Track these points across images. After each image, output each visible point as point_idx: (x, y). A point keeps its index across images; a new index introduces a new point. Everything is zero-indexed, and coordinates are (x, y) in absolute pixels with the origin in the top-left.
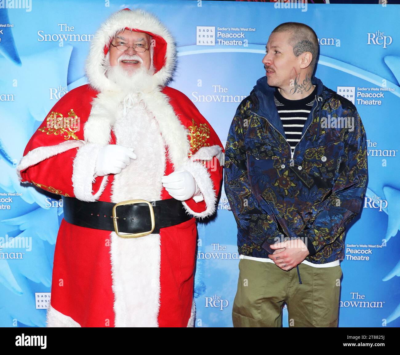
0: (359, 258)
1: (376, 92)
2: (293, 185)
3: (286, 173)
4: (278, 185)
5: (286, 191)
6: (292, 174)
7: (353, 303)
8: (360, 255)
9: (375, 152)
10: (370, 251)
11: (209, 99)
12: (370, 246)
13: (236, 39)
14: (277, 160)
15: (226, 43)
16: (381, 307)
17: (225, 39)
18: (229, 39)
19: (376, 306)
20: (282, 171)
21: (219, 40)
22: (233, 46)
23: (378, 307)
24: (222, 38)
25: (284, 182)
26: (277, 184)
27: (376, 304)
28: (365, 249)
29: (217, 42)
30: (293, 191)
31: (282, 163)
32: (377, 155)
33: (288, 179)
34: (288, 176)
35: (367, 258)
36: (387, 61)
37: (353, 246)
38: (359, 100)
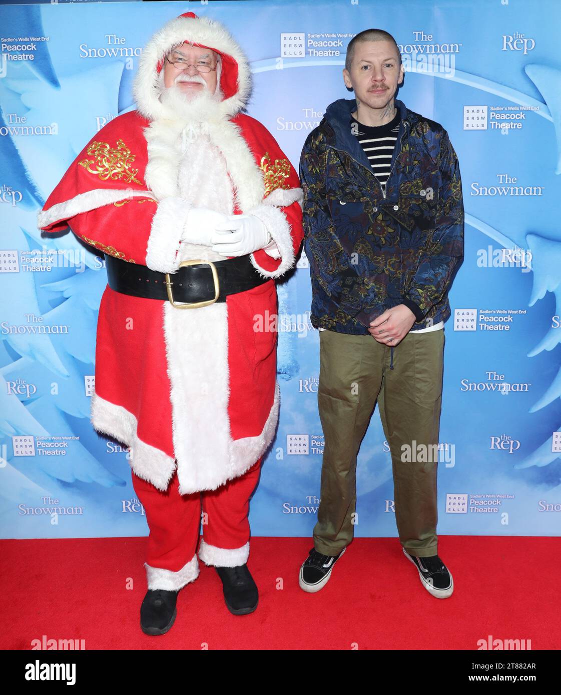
0: (497, 328)
1: (515, 112)
2: (390, 230)
3: (380, 217)
4: (372, 233)
5: (382, 239)
6: (388, 218)
7: (489, 386)
8: (498, 323)
9: (514, 190)
10: (510, 319)
11: (298, 126)
12: (510, 312)
13: (333, 48)
14: (367, 203)
15: (319, 54)
16: (526, 390)
17: (318, 49)
18: (323, 49)
19: (520, 389)
20: (375, 215)
21: (310, 50)
22: (328, 58)
23: (522, 390)
24: (314, 48)
25: (379, 228)
26: (370, 232)
27: (520, 386)
28: (503, 315)
29: (307, 53)
30: (391, 238)
31: (374, 206)
32: (517, 194)
33: (383, 224)
34: (382, 220)
35: (507, 327)
36: (528, 72)
37: (487, 312)
38: (493, 123)
